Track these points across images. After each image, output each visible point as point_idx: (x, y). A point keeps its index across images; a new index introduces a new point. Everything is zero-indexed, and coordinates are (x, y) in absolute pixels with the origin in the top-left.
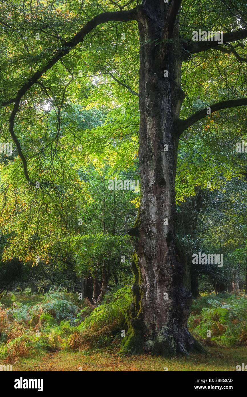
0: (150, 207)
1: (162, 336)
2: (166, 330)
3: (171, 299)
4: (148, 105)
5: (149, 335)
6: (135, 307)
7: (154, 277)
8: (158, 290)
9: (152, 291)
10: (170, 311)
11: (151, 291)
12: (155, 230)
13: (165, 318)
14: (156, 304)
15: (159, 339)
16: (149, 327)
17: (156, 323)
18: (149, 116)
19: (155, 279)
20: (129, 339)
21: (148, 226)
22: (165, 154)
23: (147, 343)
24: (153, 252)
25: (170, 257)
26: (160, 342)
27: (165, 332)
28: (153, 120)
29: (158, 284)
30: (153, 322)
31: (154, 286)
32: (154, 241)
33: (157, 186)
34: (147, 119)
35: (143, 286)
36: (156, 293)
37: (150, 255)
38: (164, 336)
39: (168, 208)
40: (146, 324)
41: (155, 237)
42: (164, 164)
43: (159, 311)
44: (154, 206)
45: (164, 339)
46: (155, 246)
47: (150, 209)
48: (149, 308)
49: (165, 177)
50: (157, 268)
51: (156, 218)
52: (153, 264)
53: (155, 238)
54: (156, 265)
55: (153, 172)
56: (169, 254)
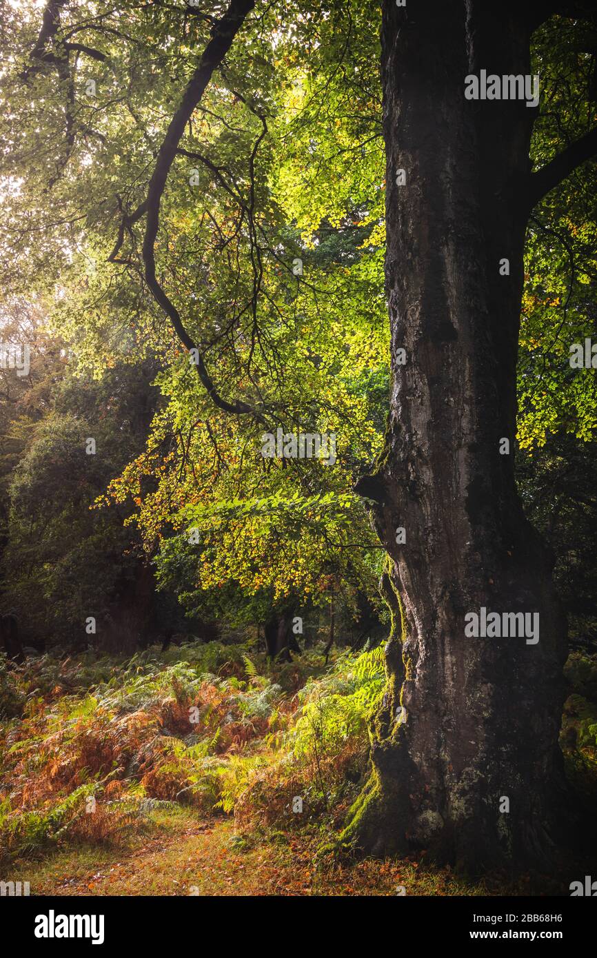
0: (413, 410)
1: (463, 801)
2: (475, 781)
3: (489, 685)
4: (399, 118)
5: (426, 795)
6: (390, 708)
7: (434, 617)
8: (448, 658)
9: (430, 661)
10: (487, 722)
11: (427, 659)
12: (427, 476)
13: (473, 742)
14: (445, 700)
15: (453, 808)
16: (425, 768)
17: (446, 756)
18: (401, 149)
19: (438, 625)
20: (364, 805)
21: (407, 466)
22: (452, 253)
23: (421, 818)
24: (426, 542)
25: (478, 557)
26: (454, 818)
27: (471, 788)
28: (414, 160)
29: (447, 639)
30: (438, 754)
31: (436, 646)
32: (427, 510)
33: (430, 344)
34: (398, 159)
35: (410, 646)
36: (444, 666)
37: (419, 552)
38: (467, 801)
39: (467, 408)
40: (416, 760)
41: (429, 496)
42: (450, 279)
43: (454, 722)
44: (422, 404)
45: (467, 809)
46: (430, 525)
47: (412, 416)
48: (424, 710)
49: (454, 319)
50: (440, 589)
51: (430, 439)
52: (429, 578)
53: (431, 501)
54: (438, 580)
55: (417, 306)
56: (475, 548)
